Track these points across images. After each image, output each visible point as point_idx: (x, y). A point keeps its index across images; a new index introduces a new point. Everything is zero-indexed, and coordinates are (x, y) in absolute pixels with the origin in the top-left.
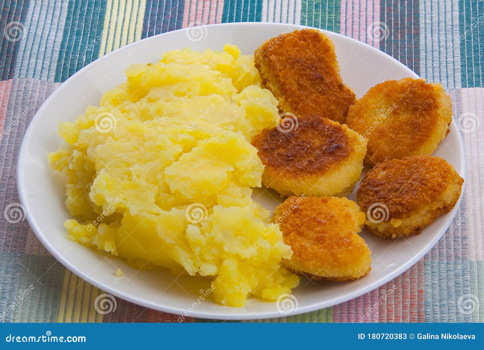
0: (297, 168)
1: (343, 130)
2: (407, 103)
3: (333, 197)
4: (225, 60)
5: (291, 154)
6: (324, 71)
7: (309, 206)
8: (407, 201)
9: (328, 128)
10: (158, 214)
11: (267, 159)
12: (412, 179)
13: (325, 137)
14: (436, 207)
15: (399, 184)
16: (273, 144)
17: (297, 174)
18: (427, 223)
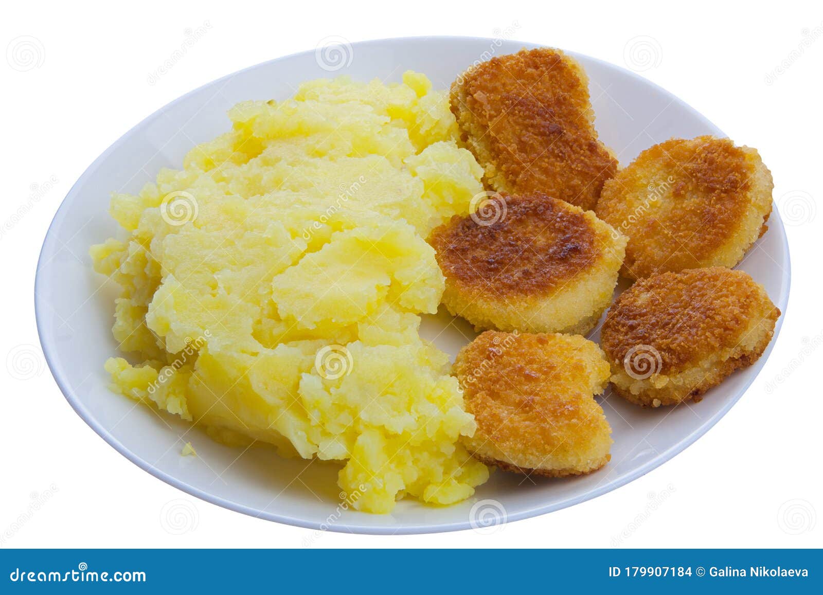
0: (502, 282)
1: (587, 221)
2: (698, 179)
3: (558, 335)
4: (402, 97)
5: (494, 258)
6: (565, 119)
7: (515, 349)
8: (679, 345)
9: (561, 217)
10: (255, 354)
11: (453, 267)
12: (691, 307)
13: (555, 232)
14: (728, 357)
15: (669, 314)
16: (466, 241)
17: (502, 293)
18: (712, 382)
